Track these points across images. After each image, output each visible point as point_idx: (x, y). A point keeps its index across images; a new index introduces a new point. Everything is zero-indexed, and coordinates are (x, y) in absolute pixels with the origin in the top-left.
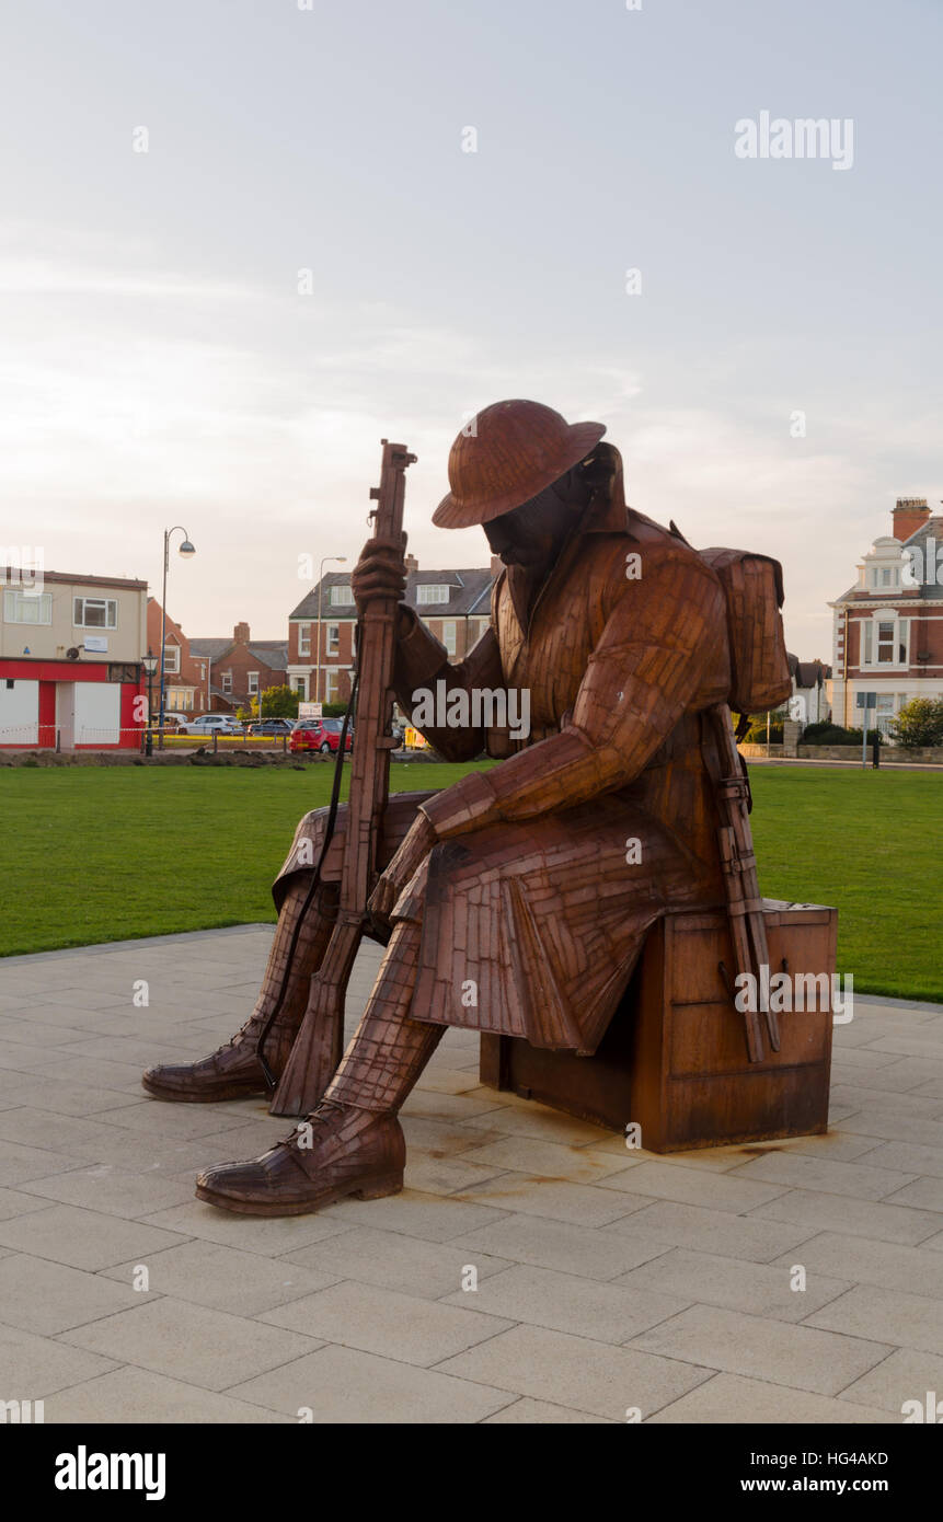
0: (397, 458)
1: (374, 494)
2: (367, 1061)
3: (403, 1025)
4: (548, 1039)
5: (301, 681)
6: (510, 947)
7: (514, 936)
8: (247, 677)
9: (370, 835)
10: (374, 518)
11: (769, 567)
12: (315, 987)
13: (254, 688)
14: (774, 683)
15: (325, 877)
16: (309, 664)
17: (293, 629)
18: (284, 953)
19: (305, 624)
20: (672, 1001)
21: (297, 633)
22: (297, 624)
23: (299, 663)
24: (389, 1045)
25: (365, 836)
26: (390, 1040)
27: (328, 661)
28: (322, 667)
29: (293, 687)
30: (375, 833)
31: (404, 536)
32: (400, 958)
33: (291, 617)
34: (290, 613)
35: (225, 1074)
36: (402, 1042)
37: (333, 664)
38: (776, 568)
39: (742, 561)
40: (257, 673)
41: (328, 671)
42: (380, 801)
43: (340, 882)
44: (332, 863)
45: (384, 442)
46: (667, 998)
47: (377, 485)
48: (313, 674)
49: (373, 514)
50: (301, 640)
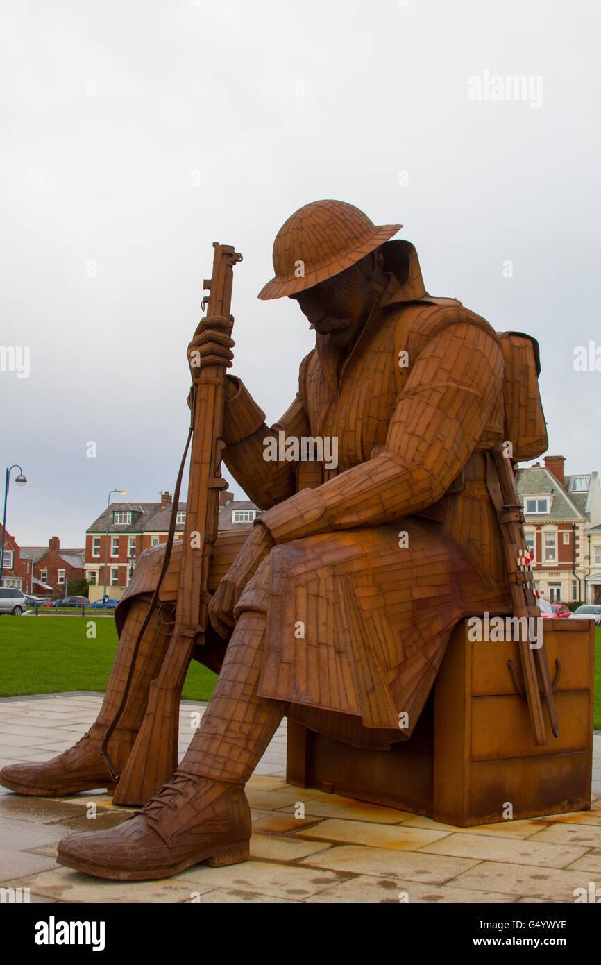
0: (226, 257)
1: (207, 284)
2: (217, 737)
3: (250, 702)
4: (376, 720)
5: (94, 574)
6: (344, 634)
7: (346, 626)
8: (57, 572)
9: (203, 562)
10: (206, 304)
11: (529, 343)
12: (153, 694)
13: (62, 579)
14: (535, 436)
15: (162, 598)
16: (99, 562)
17: (89, 539)
18: (124, 667)
19: (97, 536)
20: (471, 693)
21: (92, 542)
22: (91, 536)
23: (92, 562)
24: (238, 721)
25: (198, 562)
26: (239, 716)
27: (112, 561)
28: (108, 564)
29: (88, 576)
30: (206, 559)
31: (232, 319)
32: (247, 642)
33: (87, 532)
34: (87, 528)
35: (72, 772)
36: (249, 718)
37: (115, 562)
38: (535, 343)
39: (508, 337)
40: (64, 570)
41: (111, 567)
42: (211, 532)
43: (176, 601)
44: (169, 584)
45: (215, 245)
46: (468, 690)
47: (210, 278)
48: (101, 569)
49: (206, 300)
50: (94, 547)
